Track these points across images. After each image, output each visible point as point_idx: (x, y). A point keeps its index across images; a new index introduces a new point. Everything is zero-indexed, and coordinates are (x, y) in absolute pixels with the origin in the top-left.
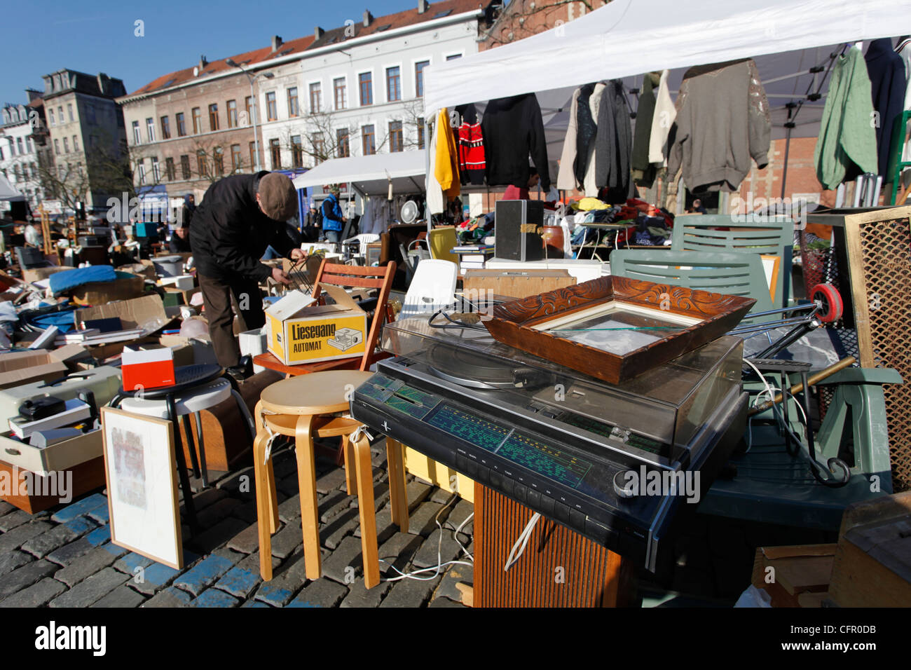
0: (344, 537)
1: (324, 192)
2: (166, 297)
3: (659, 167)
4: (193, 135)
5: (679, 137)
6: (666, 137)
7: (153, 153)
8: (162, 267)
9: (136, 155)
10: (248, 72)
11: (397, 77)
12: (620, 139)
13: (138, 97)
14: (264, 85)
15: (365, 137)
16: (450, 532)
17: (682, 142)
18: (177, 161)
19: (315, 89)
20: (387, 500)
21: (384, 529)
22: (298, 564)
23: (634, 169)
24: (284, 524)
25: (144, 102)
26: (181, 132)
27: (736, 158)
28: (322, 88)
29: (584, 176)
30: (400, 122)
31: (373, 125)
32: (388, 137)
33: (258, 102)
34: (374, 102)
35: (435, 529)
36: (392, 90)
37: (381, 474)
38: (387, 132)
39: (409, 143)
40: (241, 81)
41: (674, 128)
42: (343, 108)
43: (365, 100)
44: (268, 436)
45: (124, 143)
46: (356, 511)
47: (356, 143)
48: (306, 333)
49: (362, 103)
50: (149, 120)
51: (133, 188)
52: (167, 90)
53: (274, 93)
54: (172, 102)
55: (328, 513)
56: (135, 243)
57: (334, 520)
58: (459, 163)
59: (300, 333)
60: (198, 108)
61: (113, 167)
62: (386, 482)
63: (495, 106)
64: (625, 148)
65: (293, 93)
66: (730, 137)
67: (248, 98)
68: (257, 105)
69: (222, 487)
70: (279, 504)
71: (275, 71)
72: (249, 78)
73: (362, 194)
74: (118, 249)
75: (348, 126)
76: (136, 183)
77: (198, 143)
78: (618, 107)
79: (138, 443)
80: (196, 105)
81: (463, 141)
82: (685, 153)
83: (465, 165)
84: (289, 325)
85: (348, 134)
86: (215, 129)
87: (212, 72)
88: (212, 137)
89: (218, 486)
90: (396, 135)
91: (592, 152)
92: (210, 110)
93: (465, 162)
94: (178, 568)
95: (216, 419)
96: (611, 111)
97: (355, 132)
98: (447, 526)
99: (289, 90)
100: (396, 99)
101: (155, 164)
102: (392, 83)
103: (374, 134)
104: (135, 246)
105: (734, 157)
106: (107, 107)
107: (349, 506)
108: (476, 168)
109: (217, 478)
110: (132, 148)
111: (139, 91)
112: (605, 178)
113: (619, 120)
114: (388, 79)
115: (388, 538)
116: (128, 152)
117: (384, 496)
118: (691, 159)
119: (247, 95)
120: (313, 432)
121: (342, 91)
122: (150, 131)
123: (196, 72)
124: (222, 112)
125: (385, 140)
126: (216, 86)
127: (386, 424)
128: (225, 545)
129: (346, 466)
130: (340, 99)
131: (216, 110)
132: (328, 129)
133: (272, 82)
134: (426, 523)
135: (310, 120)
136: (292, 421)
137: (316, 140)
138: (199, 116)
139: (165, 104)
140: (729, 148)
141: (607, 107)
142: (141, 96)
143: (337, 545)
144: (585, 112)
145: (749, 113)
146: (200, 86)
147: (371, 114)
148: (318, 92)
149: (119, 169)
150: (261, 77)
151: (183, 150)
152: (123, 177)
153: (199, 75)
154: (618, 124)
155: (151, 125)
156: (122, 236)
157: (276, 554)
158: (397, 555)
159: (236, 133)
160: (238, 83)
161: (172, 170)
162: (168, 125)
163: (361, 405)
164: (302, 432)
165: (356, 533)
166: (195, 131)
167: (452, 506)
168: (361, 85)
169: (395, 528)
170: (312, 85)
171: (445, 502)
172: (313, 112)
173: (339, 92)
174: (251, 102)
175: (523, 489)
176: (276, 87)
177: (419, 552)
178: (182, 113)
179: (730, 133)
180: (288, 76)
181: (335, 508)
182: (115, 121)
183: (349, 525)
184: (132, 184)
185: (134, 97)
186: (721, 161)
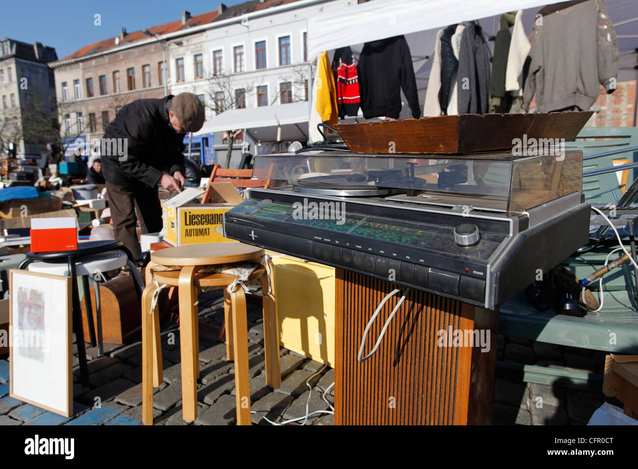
0: (221, 395)
1: (223, 143)
2: (81, 215)
3: (515, 95)
4: (113, 94)
5: (532, 68)
6: (521, 69)
7: (78, 108)
8: (79, 194)
9: (64, 109)
10: (162, 41)
11: (288, 45)
12: (480, 72)
13: (67, 62)
14: (175, 51)
15: (259, 96)
16: (319, 393)
17: (535, 73)
18: (98, 115)
19: (217, 55)
20: (263, 368)
21: (258, 390)
22: (177, 414)
23: (492, 97)
24: (168, 384)
25: (73, 66)
26: (103, 91)
27: (586, 85)
28: (223, 54)
29: (447, 105)
30: (290, 82)
31: (266, 87)
32: (279, 95)
33: (169, 65)
34: (268, 66)
35: (305, 390)
36: (284, 56)
37: (259, 349)
38: (278, 90)
39: (297, 99)
40: (155, 48)
41: (528, 61)
42: (241, 71)
43: (260, 64)
44: (155, 287)
45: (53, 100)
46: (232, 377)
47: (251, 99)
48: (196, 220)
49: (258, 67)
50: (76, 82)
51: (60, 138)
52: (92, 56)
53: (182, 59)
54: (96, 66)
55: (209, 376)
56: (58, 179)
57: (213, 382)
58: (337, 98)
59: (191, 219)
60: (118, 71)
61: (44, 120)
62: (263, 354)
63: (370, 48)
64: (485, 81)
65: (199, 58)
66: (580, 66)
67: (160, 63)
68: (168, 69)
69: (115, 356)
70: (164, 369)
71: (184, 40)
72: (162, 46)
73: (256, 141)
74: (43, 184)
75: (245, 86)
76: (62, 134)
77: (116, 100)
78: (477, 45)
79: (40, 299)
80: (117, 69)
81: (341, 79)
82: (538, 83)
83: (342, 100)
84: (181, 211)
85: (245, 92)
86: (131, 89)
87: (130, 41)
88: (129, 95)
89: (112, 355)
90: (286, 94)
91: (455, 83)
92: (128, 73)
93: (342, 97)
94: (67, 416)
95: (114, 296)
96: (470, 48)
97: (251, 90)
98: (317, 389)
99: (196, 56)
100: (287, 63)
101: (79, 118)
102: (283, 50)
103: (267, 94)
104: (58, 182)
105: (583, 83)
106: (41, 70)
107: (228, 372)
108: (351, 102)
109: (112, 350)
110: (60, 104)
111: (68, 57)
112: (466, 106)
113: (478, 57)
114: (280, 47)
115: (262, 397)
116: (56, 107)
117: (260, 365)
118: (543, 88)
119: (160, 60)
120: (195, 283)
121: (241, 57)
122: (76, 90)
123: (117, 41)
124: (138, 76)
125: (277, 97)
126: (134, 53)
127: (253, 232)
128: (113, 400)
129: (227, 342)
130: (238, 64)
131: (133, 73)
132: (228, 87)
133: (181, 50)
134: (298, 385)
135: (213, 81)
136: (177, 271)
137: (217, 97)
138: (119, 78)
139: (90, 67)
140: (579, 77)
141: (467, 44)
142: (70, 61)
143: (215, 402)
144: (448, 49)
145: (597, 45)
146: (120, 53)
147: (265, 76)
148: (220, 58)
149: (49, 121)
150: (173, 46)
151: (103, 107)
152: (52, 128)
153: (120, 44)
154: (477, 60)
155: (78, 86)
156: (47, 173)
157: (157, 407)
158: (269, 410)
159: (148, 92)
160: (152, 50)
161: (93, 123)
162: (92, 85)
163: (232, 222)
164: (184, 281)
165: (232, 393)
166: (115, 91)
167: (323, 374)
168: (257, 52)
169: (269, 389)
170: (215, 52)
171: (316, 371)
172: (215, 75)
173: (238, 58)
174: (163, 66)
175: (372, 258)
176: (185, 54)
177: (289, 409)
178: (104, 76)
179: (580, 62)
180: (195, 44)
181: (215, 373)
182: (48, 82)
183: (227, 386)
184: (59, 135)
185: (65, 62)
186: (571, 87)
